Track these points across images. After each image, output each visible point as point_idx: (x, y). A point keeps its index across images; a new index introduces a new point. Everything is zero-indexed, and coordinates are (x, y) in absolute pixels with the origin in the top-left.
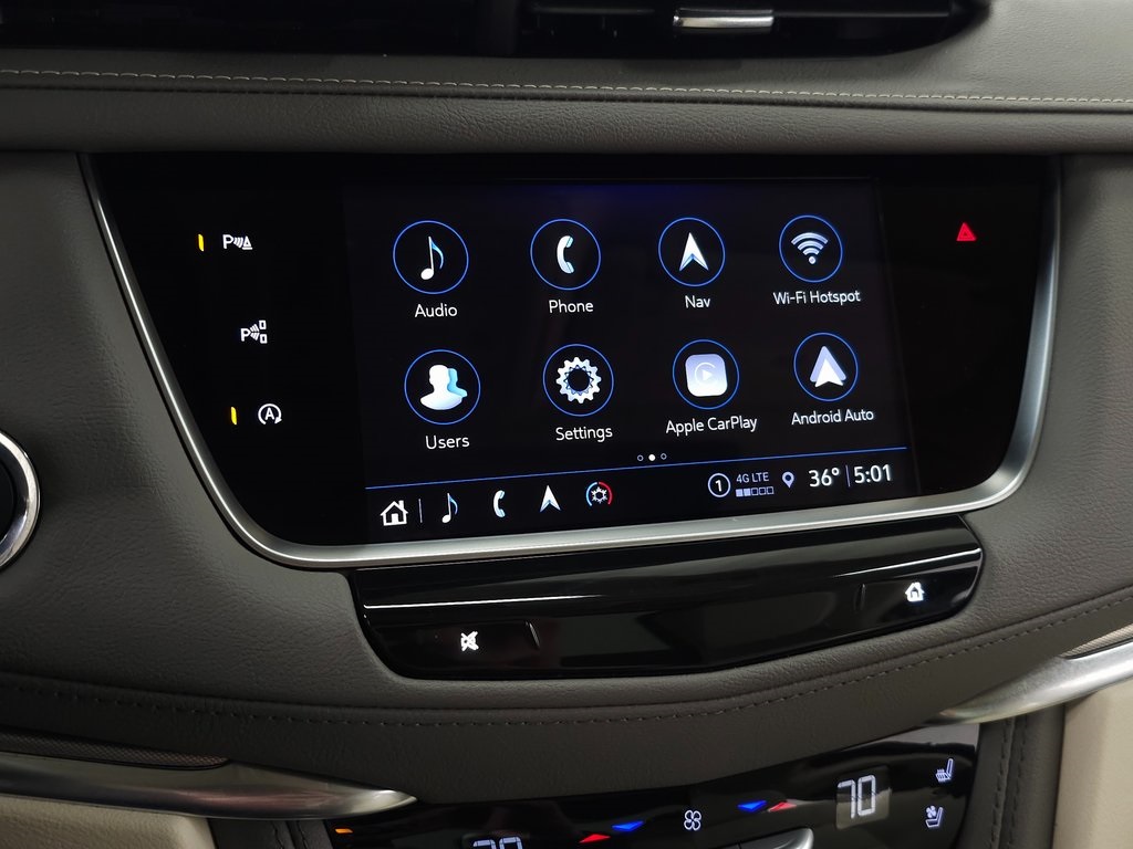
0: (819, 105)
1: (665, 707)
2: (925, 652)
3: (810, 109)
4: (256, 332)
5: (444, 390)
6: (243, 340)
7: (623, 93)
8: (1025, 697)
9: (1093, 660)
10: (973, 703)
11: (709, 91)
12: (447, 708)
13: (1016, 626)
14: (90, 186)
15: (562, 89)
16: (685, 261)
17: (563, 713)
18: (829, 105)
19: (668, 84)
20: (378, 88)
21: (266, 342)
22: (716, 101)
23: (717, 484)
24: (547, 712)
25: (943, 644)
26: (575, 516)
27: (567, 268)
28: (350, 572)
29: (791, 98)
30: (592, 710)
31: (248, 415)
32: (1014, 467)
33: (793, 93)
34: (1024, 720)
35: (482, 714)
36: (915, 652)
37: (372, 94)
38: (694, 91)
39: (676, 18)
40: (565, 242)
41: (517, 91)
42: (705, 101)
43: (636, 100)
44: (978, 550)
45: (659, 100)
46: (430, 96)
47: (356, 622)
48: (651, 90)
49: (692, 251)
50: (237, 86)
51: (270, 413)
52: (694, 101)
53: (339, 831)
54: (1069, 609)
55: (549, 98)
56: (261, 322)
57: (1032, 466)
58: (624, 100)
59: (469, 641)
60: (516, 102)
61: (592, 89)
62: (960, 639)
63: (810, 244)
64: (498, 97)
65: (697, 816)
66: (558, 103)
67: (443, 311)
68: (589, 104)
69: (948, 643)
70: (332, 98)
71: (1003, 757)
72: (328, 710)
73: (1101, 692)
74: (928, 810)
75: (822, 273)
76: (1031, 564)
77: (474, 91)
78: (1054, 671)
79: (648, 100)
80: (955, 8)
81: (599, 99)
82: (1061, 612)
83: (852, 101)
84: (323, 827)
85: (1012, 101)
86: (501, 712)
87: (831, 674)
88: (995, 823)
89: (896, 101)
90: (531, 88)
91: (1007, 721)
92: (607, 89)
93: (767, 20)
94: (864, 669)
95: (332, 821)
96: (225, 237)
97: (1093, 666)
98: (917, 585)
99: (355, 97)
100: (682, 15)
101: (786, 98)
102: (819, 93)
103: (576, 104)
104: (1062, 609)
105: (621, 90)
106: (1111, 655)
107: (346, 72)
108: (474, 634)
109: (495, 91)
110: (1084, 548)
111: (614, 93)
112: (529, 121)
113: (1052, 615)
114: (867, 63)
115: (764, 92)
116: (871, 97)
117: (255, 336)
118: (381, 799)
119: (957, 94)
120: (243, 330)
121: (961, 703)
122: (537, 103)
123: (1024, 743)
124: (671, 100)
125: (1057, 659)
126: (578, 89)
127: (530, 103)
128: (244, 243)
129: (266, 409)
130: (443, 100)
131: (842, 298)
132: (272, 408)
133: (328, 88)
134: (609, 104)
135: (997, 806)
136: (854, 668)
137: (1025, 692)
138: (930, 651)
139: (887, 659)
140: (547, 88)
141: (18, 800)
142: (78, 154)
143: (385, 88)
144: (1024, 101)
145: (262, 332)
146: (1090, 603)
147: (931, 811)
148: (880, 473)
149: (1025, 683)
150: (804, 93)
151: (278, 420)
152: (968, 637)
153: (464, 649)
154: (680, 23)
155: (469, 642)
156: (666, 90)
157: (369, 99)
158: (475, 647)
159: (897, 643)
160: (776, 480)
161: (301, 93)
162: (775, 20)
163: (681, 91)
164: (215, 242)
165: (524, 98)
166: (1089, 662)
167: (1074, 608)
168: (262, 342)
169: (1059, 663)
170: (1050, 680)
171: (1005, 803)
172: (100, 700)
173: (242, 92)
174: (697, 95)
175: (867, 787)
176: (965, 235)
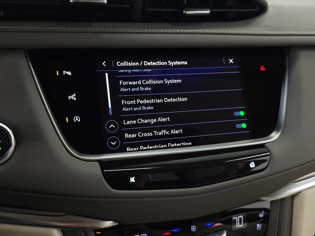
0: (223, 34)
1: (186, 197)
2: (255, 181)
3: (220, 35)
4: (73, 97)
6: (69, 99)
7: (170, 32)
8: (283, 193)
9: (301, 183)
10: (268, 195)
11: (193, 31)
12: (127, 198)
13: (280, 174)
14: (27, 58)
15: (154, 31)
17: (159, 199)
18: (226, 34)
19: (182, 29)
20: (105, 31)
21: (75, 100)
22: (195, 33)
24: (154, 199)
25: (260, 179)
28: (99, 161)
29: (215, 32)
30: (166, 198)
31: (71, 119)
32: (278, 131)
33: (216, 31)
34: (283, 200)
35: (136, 199)
36: (253, 181)
37: (103, 33)
38: (189, 31)
39: (184, 12)
41: (142, 31)
42: (192, 33)
43: (174, 33)
44: (269, 153)
45: (180, 33)
46: (119, 33)
47: (102, 175)
48: (178, 31)
50: (67, 31)
51: (77, 119)
52: (189, 33)
53: (97, 233)
54: (294, 169)
55: (151, 33)
56: (74, 94)
57: (283, 130)
58: (171, 33)
59: (132, 179)
60: (142, 34)
61: (162, 31)
62: (265, 177)
64: (137, 33)
65: (195, 227)
66: (153, 34)
68: (161, 34)
69: (261, 178)
70: (93, 34)
71: (277, 210)
72: (95, 199)
73: (303, 192)
74: (257, 225)
76: (283, 157)
77: (131, 31)
78: (290, 186)
79: (177, 33)
80: (258, 8)
81: (164, 33)
82: (292, 170)
83: (232, 33)
84: (93, 232)
85: (274, 32)
86: (142, 199)
87: (230, 187)
88: (275, 228)
89: (243, 33)
90: (146, 30)
91: (278, 200)
92: (166, 31)
93: (208, 12)
94: (239, 186)
95: (95, 230)
96: (64, 71)
97: (301, 185)
98: (253, 163)
99: (99, 33)
100: (186, 10)
101: (214, 32)
102: (223, 31)
103: (158, 35)
104: (292, 169)
105: (170, 31)
106: (305, 182)
107: (96, 27)
108: (134, 178)
109: (136, 31)
110: (297, 152)
111: (168, 32)
112: (145, 39)
113: (289, 170)
115: (208, 31)
116: (237, 32)
117: (73, 98)
118: (109, 224)
119: (259, 31)
120: (69, 97)
121: (265, 195)
122: (147, 34)
123: (283, 206)
124: (183, 33)
125: (291, 183)
126: (158, 31)
127: (146, 34)
128: (69, 73)
129: (76, 118)
130: (122, 34)
132: (77, 117)
133: (92, 31)
134: (167, 34)
135: (276, 223)
136: (236, 186)
137: (283, 192)
138: (257, 181)
139: (245, 183)
140: (150, 30)
141: (10, 225)
142: (24, 50)
143: (107, 31)
144: (277, 33)
145: (74, 97)
146: (299, 167)
147: (258, 225)
149: (282, 190)
150: (219, 31)
151: (79, 121)
152: (267, 177)
153: (131, 182)
154: (185, 13)
156: (182, 31)
157: (103, 34)
158: (134, 181)
159: (248, 179)
161: (84, 32)
162: (211, 12)
163: (186, 31)
164: (61, 73)
165: (144, 33)
166: (299, 184)
167: (295, 168)
168: (74, 100)
169: (292, 184)
170: (289, 189)
171: (278, 223)
172: (32, 197)
173: (68, 32)
174: (190, 32)
175: (240, 219)
176: (263, 69)
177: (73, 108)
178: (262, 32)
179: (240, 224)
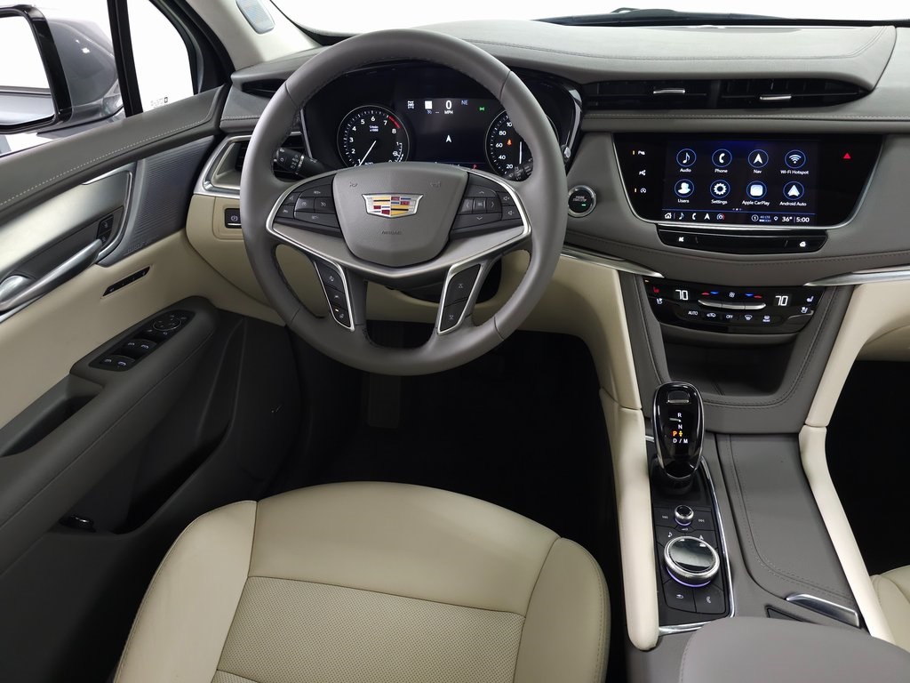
1: (726, 261)
2: (803, 260)
4: (643, 173)
5: (685, 189)
6: (640, 174)
11: (767, 116)
14: (612, 140)
15: (726, 116)
16: (756, 161)
17: (701, 258)
23: (755, 218)
24: (697, 257)
26: (713, 220)
27: (722, 161)
28: (657, 225)
30: (708, 259)
31: (638, 190)
33: (793, 116)
36: (800, 259)
37: (678, 118)
39: (761, 98)
40: (723, 155)
44: (826, 238)
46: (691, 119)
48: (751, 116)
49: (758, 159)
51: (643, 190)
54: (853, 256)
55: (722, 119)
56: (644, 170)
57: (850, 223)
62: (815, 258)
63: (795, 158)
64: (709, 119)
65: (733, 294)
67: (688, 170)
68: (732, 120)
69: (810, 258)
70: (668, 119)
74: (803, 308)
75: (798, 165)
77: (703, 117)
81: (736, 118)
82: (850, 256)
85: (866, 118)
86: (686, 256)
87: (773, 260)
91: (833, 287)
92: (738, 116)
93: (789, 97)
94: (784, 261)
95: (645, 277)
96: (639, 152)
98: (804, 242)
99: (673, 119)
100: (763, 97)
102: (801, 116)
105: (742, 116)
107: (672, 114)
108: (683, 238)
111: (740, 117)
113: (847, 257)
114: (830, 107)
115: (784, 116)
116: (831, 117)
118: (658, 275)
120: (640, 172)
126: (730, 116)
128: (643, 153)
130: (694, 119)
131: (802, 173)
134: (738, 120)
136: (780, 260)
138: (805, 260)
140: (722, 116)
142: (611, 133)
143: (681, 117)
144: (870, 118)
148: (806, 220)
150: (797, 116)
151: (645, 192)
152: (817, 258)
155: (681, 239)
156: (755, 116)
160: (772, 218)
161: (661, 118)
162: (792, 97)
163: (759, 116)
164: (636, 153)
165: (715, 118)
167: (855, 256)
168: (644, 175)
174: (763, 117)
175: (785, 299)
176: (847, 156)
177: (642, 182)
178: (854, 118)
179: (784, 303)
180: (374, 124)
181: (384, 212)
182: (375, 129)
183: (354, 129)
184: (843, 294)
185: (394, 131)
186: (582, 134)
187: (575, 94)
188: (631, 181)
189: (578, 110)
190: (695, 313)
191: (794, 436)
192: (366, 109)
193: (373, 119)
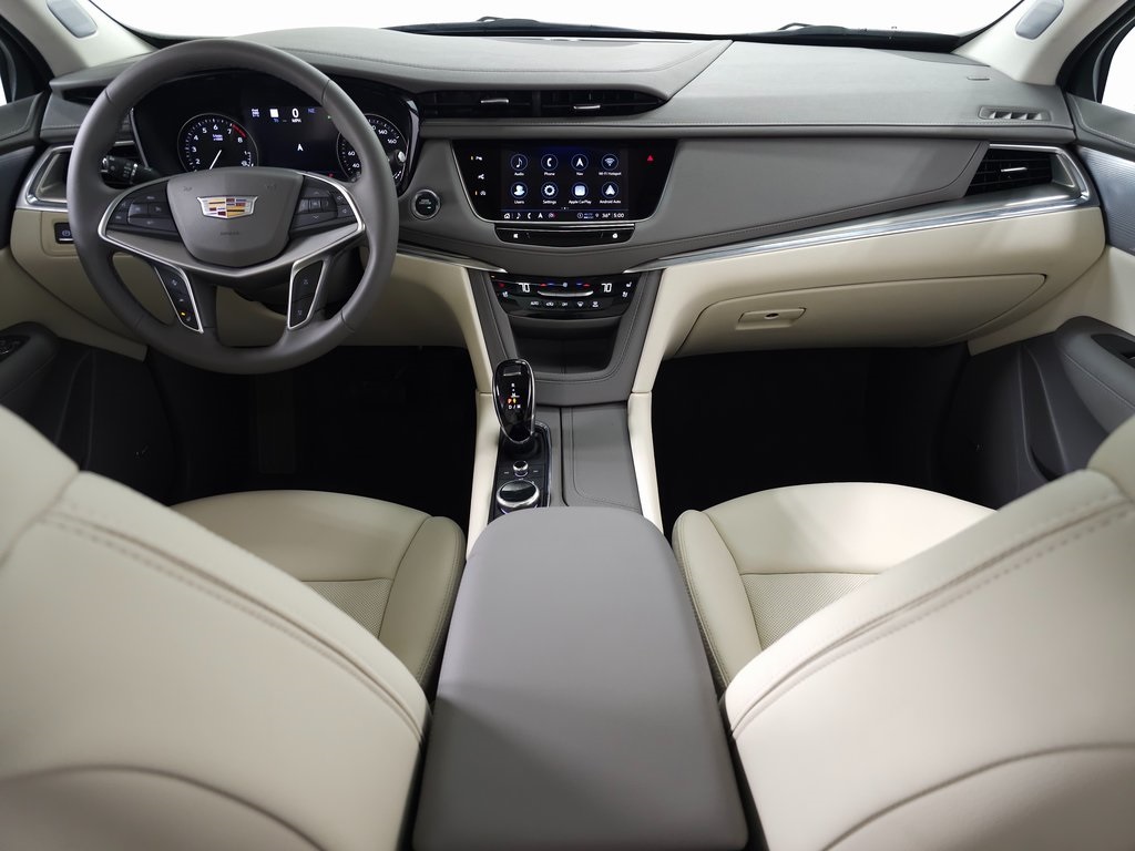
2: (619, 249)
4: (482, 177)
5: (519, 191)
6: (479, 178)
11: (581, 124)
12: (513, 249)
14: (451, 146)
16: (578, 164)
22: (584, 126)
23: (580, 215)
25: (623, 248)
26: (544, 219)
27: (549, 165)
28: (497, 224)
31: (479, 194)
40: (549, 160)
47: (496, 232)
48: (568, 124)
49: (580, 162)
51: (483, 193)
56: (483, 175)
57: (658, 215)
62: (627, 247)
63: (610, 161)
65: (566, 284)
67: (521, 174)
75: (613, 168)
86: (522, 251)
88: (639, 297)
93: (599, 107)
95: (491, 273)
96: (477, 157)
98: (616, 234)
100: (577, 106)
105: (561, 124)
107: (501, 122)
114: (634, 116)
115: (595, 124)
118: (503, 271)
120: (479, 176)
128: (480, 158)
131: (616, 174)
135: (641, 293)
142: (449, 139)
148: (621, 215)
151: (485, 194)
152: (629, 247)
153: (514, 237)
154: (575, 108)
155: (516, 236)
156: (571, 124)
160: (594, 215)
162: (601, 107)
164: (474, 158)
175: (609, 286)
176: (650, 159)
177: (481, 185)
179: (608, 289)
180: (217, 132)
181: (220, 213)
182: (219, 138)
183: (196, 138)
184: (654, 278)
185: (240, 140)
186: (422, 141)
187: (411, 104)
188: (472, 185)
189: (415, 119)
190: (536, 303)
191: (624, 403)
192: (207, 117)
193: (215, 127)
